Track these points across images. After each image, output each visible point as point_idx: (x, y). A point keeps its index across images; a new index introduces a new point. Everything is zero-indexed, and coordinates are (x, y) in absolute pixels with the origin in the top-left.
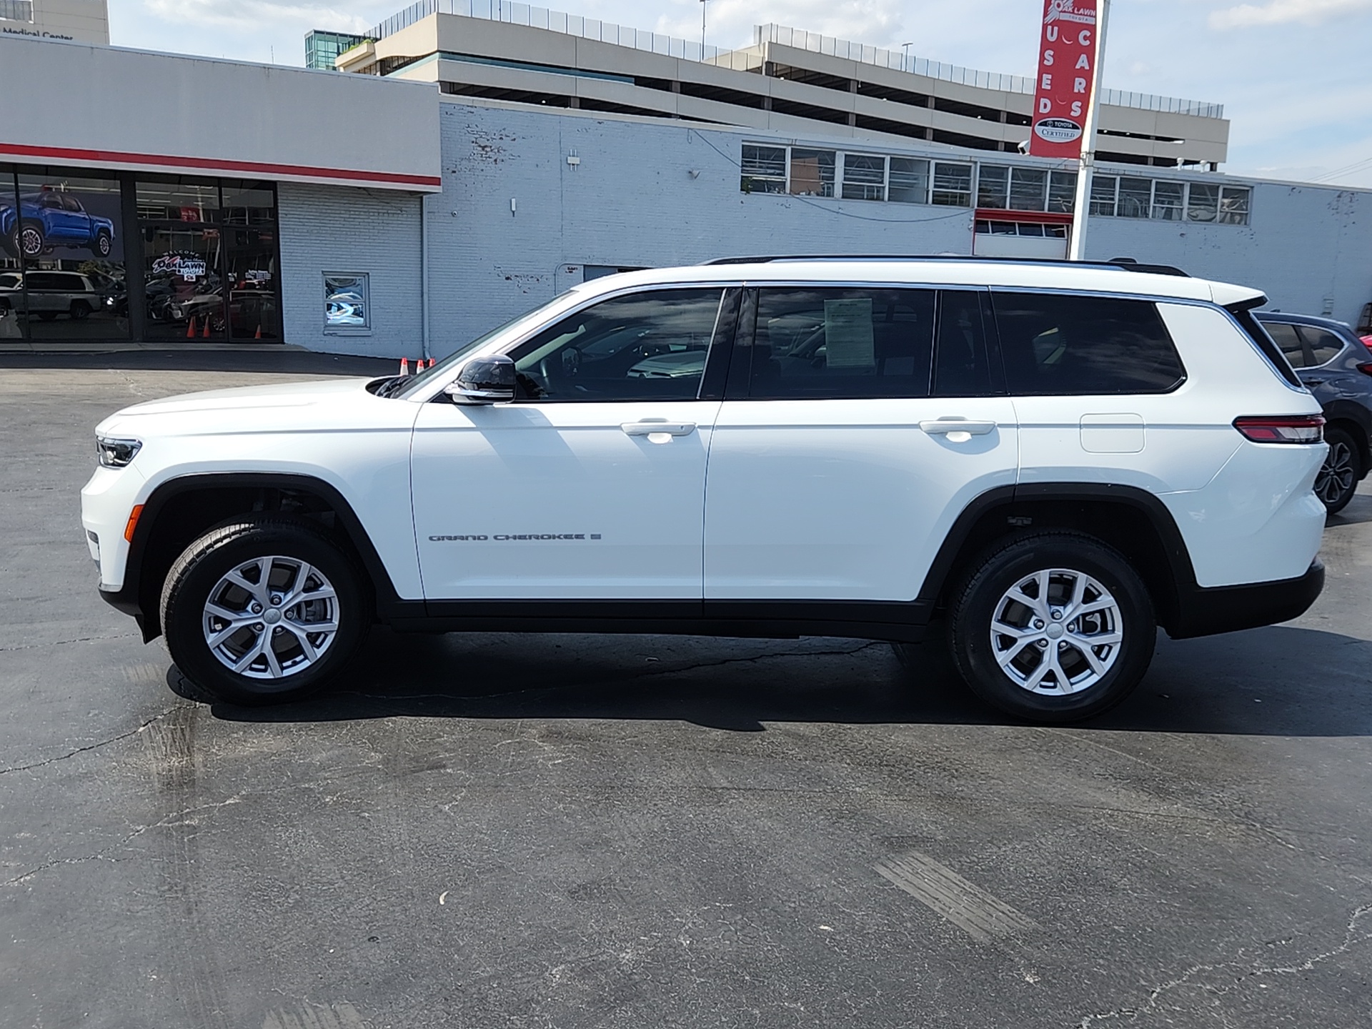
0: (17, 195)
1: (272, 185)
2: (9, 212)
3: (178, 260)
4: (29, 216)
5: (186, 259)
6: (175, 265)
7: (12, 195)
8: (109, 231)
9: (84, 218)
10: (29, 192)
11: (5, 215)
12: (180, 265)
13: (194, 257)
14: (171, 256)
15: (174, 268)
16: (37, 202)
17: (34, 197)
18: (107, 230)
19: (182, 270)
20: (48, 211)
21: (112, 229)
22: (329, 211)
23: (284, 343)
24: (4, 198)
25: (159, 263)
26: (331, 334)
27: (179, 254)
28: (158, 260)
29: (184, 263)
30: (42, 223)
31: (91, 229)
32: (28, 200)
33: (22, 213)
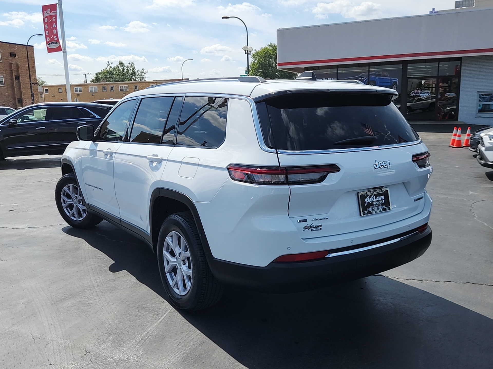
0: (369, 73)
1: (460, 59)
2: (366, 79)
3: (420, 91)
4: (372, 80)
5: (423, 91)
6: (418, 93)
7: (367, 74)
8: (397, 82)
9: (389, 79)
10: (373, 72)
11: (365, 80)
12: (420, 93)
13: (426, 89)
14: (417, 90)
15: (418, 94)
16: (375, 75)
17: (373, 74)
18: (396, 82)
19: (421, 94)
20: (377, 78)
21: (398, 82)
22: (484, 66)
23: (458, 121)
24: (365, 75)
25: (413, 93)
26: (478, 117)
27: (420, 89)
28: (413, 92)
29: (422, 92)
30: (376, 82)
31: (391, 83)
32: (372, 75)
33: (370, 79)
